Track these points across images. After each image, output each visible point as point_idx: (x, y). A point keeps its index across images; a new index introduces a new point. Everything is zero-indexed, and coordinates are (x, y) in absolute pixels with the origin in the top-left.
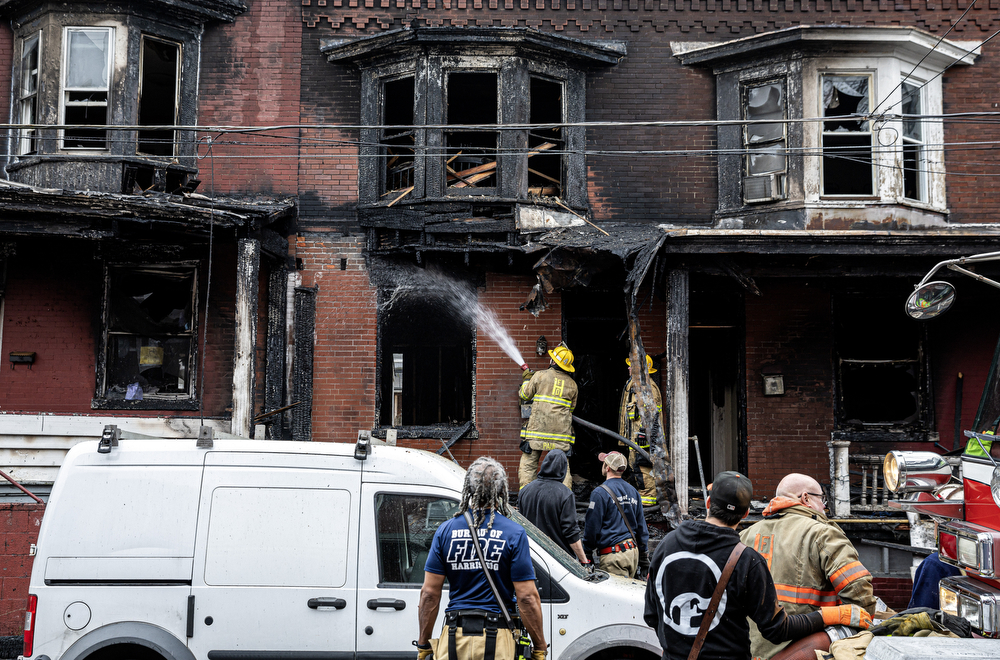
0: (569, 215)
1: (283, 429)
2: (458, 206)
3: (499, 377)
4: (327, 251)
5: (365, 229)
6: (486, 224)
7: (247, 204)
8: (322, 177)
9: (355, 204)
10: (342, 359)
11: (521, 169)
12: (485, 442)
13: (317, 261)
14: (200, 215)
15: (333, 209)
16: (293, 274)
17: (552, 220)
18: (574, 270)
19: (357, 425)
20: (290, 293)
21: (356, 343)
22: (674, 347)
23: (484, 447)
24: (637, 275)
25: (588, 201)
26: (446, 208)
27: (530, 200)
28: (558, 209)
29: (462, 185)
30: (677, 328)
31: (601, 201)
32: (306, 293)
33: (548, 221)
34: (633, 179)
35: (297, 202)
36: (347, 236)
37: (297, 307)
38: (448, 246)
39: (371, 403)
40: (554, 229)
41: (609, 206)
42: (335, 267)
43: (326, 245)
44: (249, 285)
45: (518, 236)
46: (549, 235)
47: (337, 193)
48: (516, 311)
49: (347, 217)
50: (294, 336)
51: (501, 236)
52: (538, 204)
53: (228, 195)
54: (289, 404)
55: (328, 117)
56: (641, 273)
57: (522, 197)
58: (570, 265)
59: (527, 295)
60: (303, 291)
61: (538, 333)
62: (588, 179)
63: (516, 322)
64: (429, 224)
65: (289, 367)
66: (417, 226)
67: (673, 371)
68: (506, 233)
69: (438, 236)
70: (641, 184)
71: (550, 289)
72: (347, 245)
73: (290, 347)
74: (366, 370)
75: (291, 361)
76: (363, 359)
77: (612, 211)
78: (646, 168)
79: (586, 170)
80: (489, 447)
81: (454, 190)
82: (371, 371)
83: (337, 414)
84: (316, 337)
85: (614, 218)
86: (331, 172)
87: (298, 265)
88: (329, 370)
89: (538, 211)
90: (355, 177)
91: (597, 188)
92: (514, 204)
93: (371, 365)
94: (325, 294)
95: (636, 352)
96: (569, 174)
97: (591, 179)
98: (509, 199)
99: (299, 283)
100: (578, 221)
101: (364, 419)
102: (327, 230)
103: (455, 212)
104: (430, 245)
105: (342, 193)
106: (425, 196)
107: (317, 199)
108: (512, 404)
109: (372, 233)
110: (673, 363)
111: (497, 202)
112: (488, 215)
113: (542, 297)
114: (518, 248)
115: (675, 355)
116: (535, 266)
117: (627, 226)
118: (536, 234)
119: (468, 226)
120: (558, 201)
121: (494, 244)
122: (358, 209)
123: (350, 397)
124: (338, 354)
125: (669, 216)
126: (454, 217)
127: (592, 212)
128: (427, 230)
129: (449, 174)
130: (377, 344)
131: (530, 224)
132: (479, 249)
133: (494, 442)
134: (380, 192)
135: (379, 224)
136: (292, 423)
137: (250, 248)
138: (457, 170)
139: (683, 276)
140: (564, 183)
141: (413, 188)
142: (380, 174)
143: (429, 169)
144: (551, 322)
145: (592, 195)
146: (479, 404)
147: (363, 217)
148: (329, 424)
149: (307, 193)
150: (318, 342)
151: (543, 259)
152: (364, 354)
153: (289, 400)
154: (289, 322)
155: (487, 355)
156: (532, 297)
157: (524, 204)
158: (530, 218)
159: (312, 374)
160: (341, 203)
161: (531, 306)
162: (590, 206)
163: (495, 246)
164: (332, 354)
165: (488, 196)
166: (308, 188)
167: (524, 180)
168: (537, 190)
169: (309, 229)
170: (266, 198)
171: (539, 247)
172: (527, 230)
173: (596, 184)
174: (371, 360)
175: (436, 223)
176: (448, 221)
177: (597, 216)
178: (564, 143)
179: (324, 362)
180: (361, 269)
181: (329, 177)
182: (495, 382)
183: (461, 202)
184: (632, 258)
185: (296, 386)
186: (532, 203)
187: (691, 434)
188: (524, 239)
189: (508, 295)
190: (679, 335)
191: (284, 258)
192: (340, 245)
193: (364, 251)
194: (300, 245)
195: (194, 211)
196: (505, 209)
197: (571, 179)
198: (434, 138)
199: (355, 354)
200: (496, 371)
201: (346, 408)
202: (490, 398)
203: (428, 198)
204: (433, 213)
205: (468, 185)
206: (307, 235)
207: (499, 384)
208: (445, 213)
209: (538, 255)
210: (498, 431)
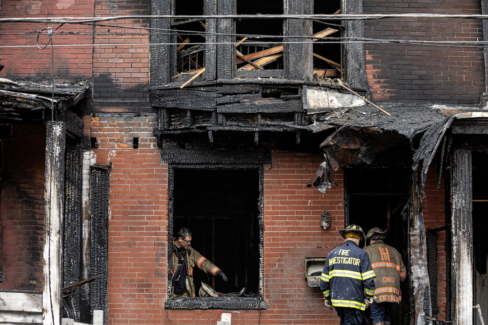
0: (351, 96)
1: (81, 300)
2: (249, 88)
3: (286, 250)
4: (121, 131)
5: (156, 109)
6: (274, 105)
7: (46, 86)
8: (115, 61)
9: (146, 85)
10: (135, 234)
11: (307, 53)
12: (272, 312)
13: (110, 141)
14: (14, 99)
15: (125, 91)
16: (88, 153)
17: (335, 101)
18: (359, 149)
19: (151, 296)
20: (85, 171)
21: (148, 218)
22: (460, 222)
23: (271, 317)
24: (426, 154)
25: (367, 83)
26: (237, 89)
27: (315, 82)
28: (341, 90)
29: (249, 68)
30: (462, 204)
31: (379, 82)
32: (101, 171)
33: (332, 101)
34: (408, 62)
35: (92, 84)
36: (139, 116)
37: (92, 184)
38: (238, 126)
39: (163, 276)
40: (337, 109)
41: (386, 87)
42: (128, 146)
43: (119, 125)
44: (56, 165)
45: (306, 116)
46: (333, 116)
47: (129, 75)
48: (302, 187)
49: (139, 98)
50: (90, 212)
51: (289, 116)
52: (323, 86)
53: (28, 79)
54: (86, 277)
55: (121, 4)
56: (430, 153)
57: (308, 79)
58: (355, 143)
59: (315, 172)
60: (98, 169)
61: (322, 208)
62: (367, 62)
63: (301, 197)
64: (220, 104)
65: (86, 242)
66: (209, 106)
67: (458, 245)
68: (293, 113)
69: (229, 116)
70: (415, 68)
71: (336, 167)
72: (139, 124)
73: (86, 222)
74: (159, 244)
75: (87, 236)
76: (156, 234)
77: (388, 92)
78: (419, 53)
79: (365, 54)
80: (276, 317)
81: (243, 72)
82: (163, 245)
83: (132, 286)
84: (110, 213)
85: (392, 99)
86: (124, 55)
87: (93, 144)
88: (124, 244)
89: (323, 92)
90: (146, 60)
91: (375, 70)
92: (301, 85)
93: (163, 239)
94: (117, 171)
95: (416, 227)
96: (349, 57)
97: (369, 62)
98: (296, 81)
99: (93, 161)
100: (359, 102)
101: (157, 291)
102: (120, 110)
103: (245, 93)
104: (221, 125)
105: (134, 75)
106: (216, 78)
107: (110, 81)
108: (298, 276)
109: (164, 113)
110: (459, 237)
111: (285, 84)
112: (276, 95)
113: (329, 174)
114: (305, 127)
115: (460, 230)
116: (322, 145)
117: (403, 106)
118: (322, 114)
119: (258, 107)
120: (340, 83)
121: (282, 123)
122: (150, 91)
123: (144, 270)
124: (131, 229)
125: (442, 97)
126: (244, 98)
127: (371, 94)
128: (219, 111)
129: (238, 57)
130: (168, 219)
131: (315, 104)
132: (268, 129)
133: (281, 312)
134: (171, 74)
135: (171, 105)
136: (90, 294)
137: (58, 130)
138: (245, 53)
139: (466, 155)
140: (345, 67)
141: (204, 70)
142: (171, 57)
143: (220, 52)
144: (334, 197)
145: (370, 77)
146: (267, 276)
147: (154, 98)
148: (124, 296)
149: (101, 76)
150: (112, 218)
151: (330, 138)
152: (155, 228)
153: (86, 273)
154: (85, 198)
155: (274, 229)
156: (320, 174)
157: (310, 85)
158: (316, 99)
159: (107, 248)
160: (133, 85)
161: (318, 182)
162: (369, 88)
163: (284, 126)
164: (126, 229)
165: (276, 78)
166: (102, 71)
167: (310, 63)
168: (320, 73)
169: (103, 110)
170: (63, 80)
171: (325, 127)
172: (313, 110)
173: (374, 67)
174: (163, 234)
175: (227, 103)
176: (239, 102)
177: (376, 96)
178: (344, 28)
179: (118, 236)
180: (152, 147)
181: (122, 61)
182: (282, 255)
183: (251, 83)
184: (418, 137)
185: (92, 259)
186: (318, 85)
187: (474, 303)
188: (310, 119)
189: (294, 172)
190: (464, 211)
191: (80, 138)
192: (133, 124)
193: (155, 130)
194: (94, 125)
195: (8, 96)
196: (293, 90)
197: (352, 63)
198: (224, 24)
199: (147, 229)
200: (282, 244)
201: (140, 281)
202: (277, 270)
203: (219, 80)
204: (224, 95)
205: (256, 68)
206: (101, 115)
207: (286, 257)
208: (236, 94)
209: (325, 134)
210: (285, 302)
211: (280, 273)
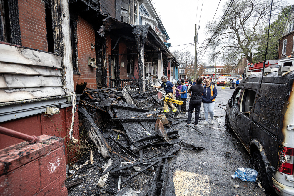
48: (86, 33)
61: (91, 42)
63: (86, 37)
108: (87, 64)
144: (93, 39)
155: (80, 46)
207: (84, 57)
210: (84, 72)
211: (82, 62)
